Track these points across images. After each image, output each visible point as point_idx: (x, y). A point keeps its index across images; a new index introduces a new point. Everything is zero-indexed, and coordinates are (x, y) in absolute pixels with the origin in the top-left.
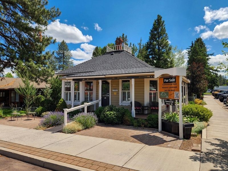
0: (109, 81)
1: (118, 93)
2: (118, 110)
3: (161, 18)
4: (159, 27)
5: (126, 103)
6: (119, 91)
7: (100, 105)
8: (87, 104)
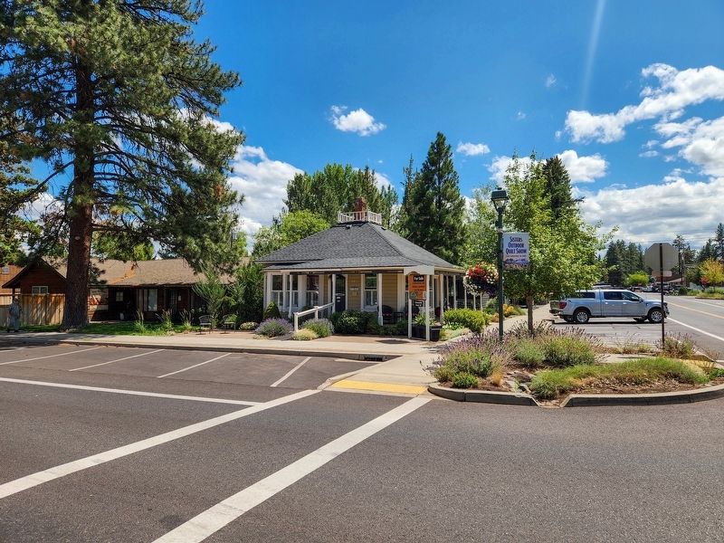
0: (346, 276)
1: (359, 294)
2: (359, 316)
3: (444, 140)
4: (440, 158)
5: (370, 309)
6: (360, 290)
7: (334, 311)
8: (319, 308)
